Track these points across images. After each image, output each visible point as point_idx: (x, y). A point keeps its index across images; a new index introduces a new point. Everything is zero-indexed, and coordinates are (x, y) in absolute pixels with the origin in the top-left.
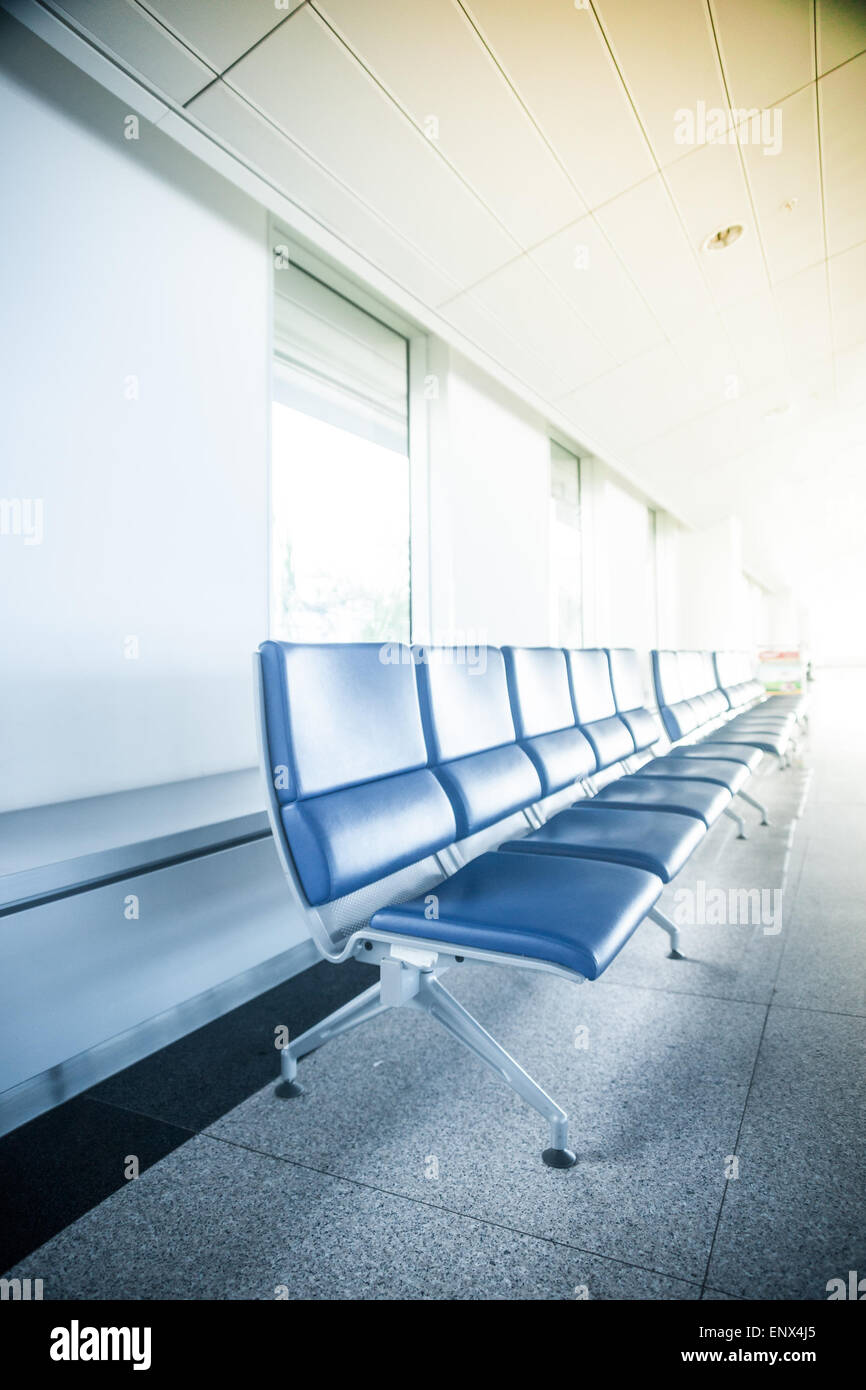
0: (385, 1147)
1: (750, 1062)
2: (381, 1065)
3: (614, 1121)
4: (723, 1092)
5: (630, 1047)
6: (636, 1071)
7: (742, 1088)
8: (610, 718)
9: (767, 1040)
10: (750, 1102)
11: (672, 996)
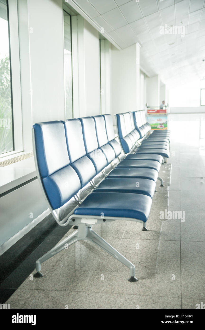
0: (80, 283)
1: (179, 255)
2: (63, 266)
3: (144, 271)
4: (173, 262)
5: (141, 254)
6: (145, 260)
7: (178, 261)
8: (106, 144)
9: (182, 249)
10: (181, 264)
11: (148, 240)
